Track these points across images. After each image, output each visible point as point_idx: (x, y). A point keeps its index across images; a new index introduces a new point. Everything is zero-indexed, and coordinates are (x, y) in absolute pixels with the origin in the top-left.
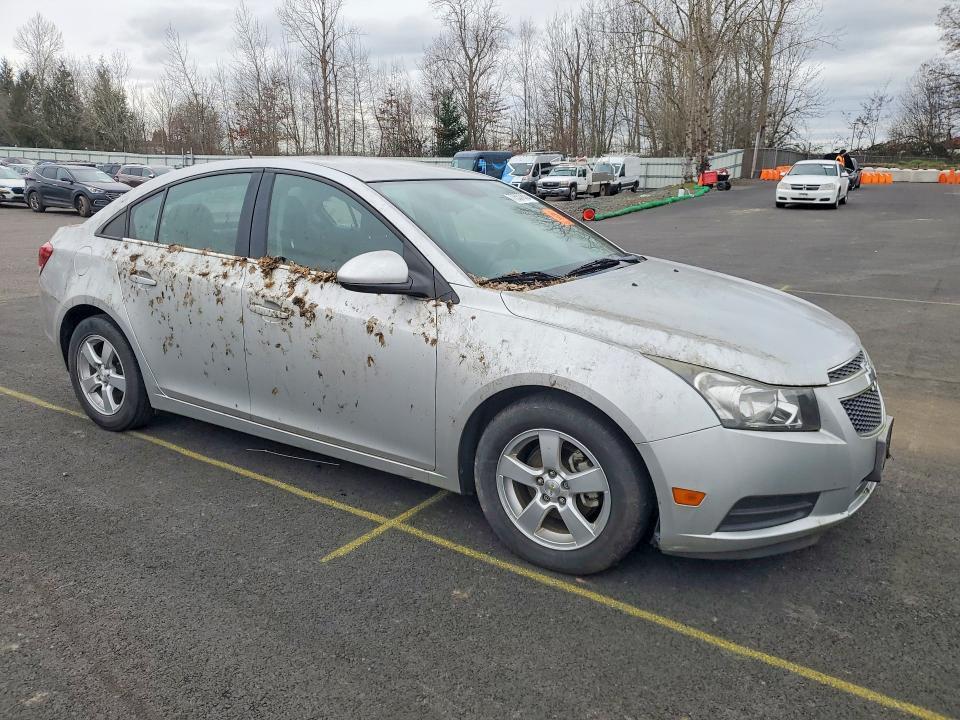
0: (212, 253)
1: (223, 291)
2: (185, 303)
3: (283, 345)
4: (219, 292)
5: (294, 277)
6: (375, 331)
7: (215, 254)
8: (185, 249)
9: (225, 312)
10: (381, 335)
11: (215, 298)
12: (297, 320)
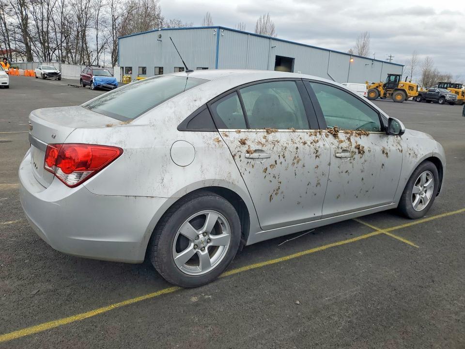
0: (299, 131)
1: (320, 150)
2: (294, 163)
3: (349, 171)
4: (317, 151)
5: (348, 136)
6: (385, 152)
7: (301, 131)
8: (279, 130)
9: (321, 162)
10: (387, 154)
11: (315, 155)
12: (357, 156)
